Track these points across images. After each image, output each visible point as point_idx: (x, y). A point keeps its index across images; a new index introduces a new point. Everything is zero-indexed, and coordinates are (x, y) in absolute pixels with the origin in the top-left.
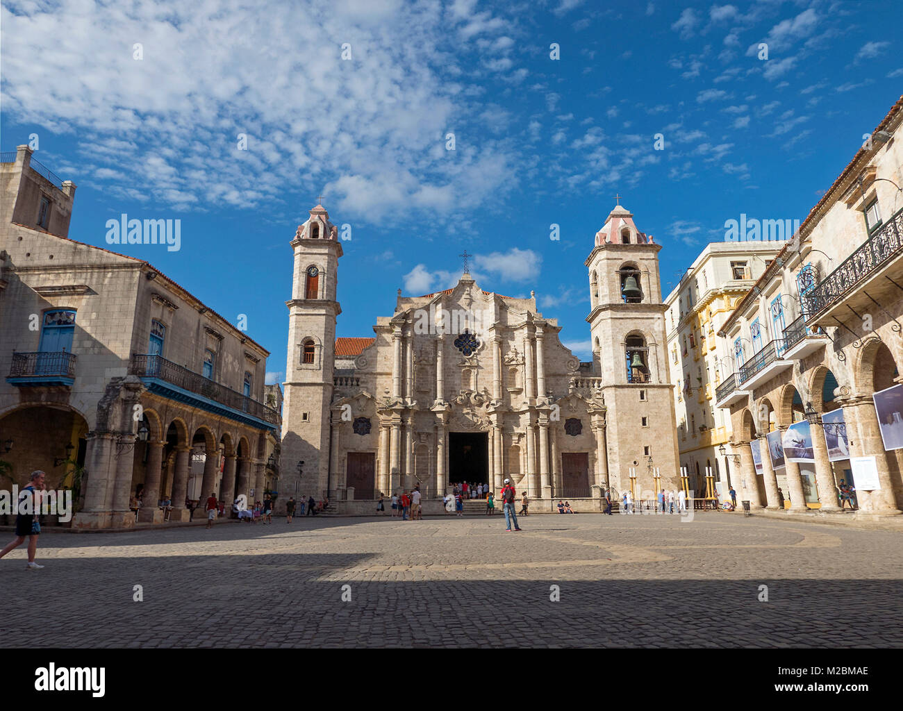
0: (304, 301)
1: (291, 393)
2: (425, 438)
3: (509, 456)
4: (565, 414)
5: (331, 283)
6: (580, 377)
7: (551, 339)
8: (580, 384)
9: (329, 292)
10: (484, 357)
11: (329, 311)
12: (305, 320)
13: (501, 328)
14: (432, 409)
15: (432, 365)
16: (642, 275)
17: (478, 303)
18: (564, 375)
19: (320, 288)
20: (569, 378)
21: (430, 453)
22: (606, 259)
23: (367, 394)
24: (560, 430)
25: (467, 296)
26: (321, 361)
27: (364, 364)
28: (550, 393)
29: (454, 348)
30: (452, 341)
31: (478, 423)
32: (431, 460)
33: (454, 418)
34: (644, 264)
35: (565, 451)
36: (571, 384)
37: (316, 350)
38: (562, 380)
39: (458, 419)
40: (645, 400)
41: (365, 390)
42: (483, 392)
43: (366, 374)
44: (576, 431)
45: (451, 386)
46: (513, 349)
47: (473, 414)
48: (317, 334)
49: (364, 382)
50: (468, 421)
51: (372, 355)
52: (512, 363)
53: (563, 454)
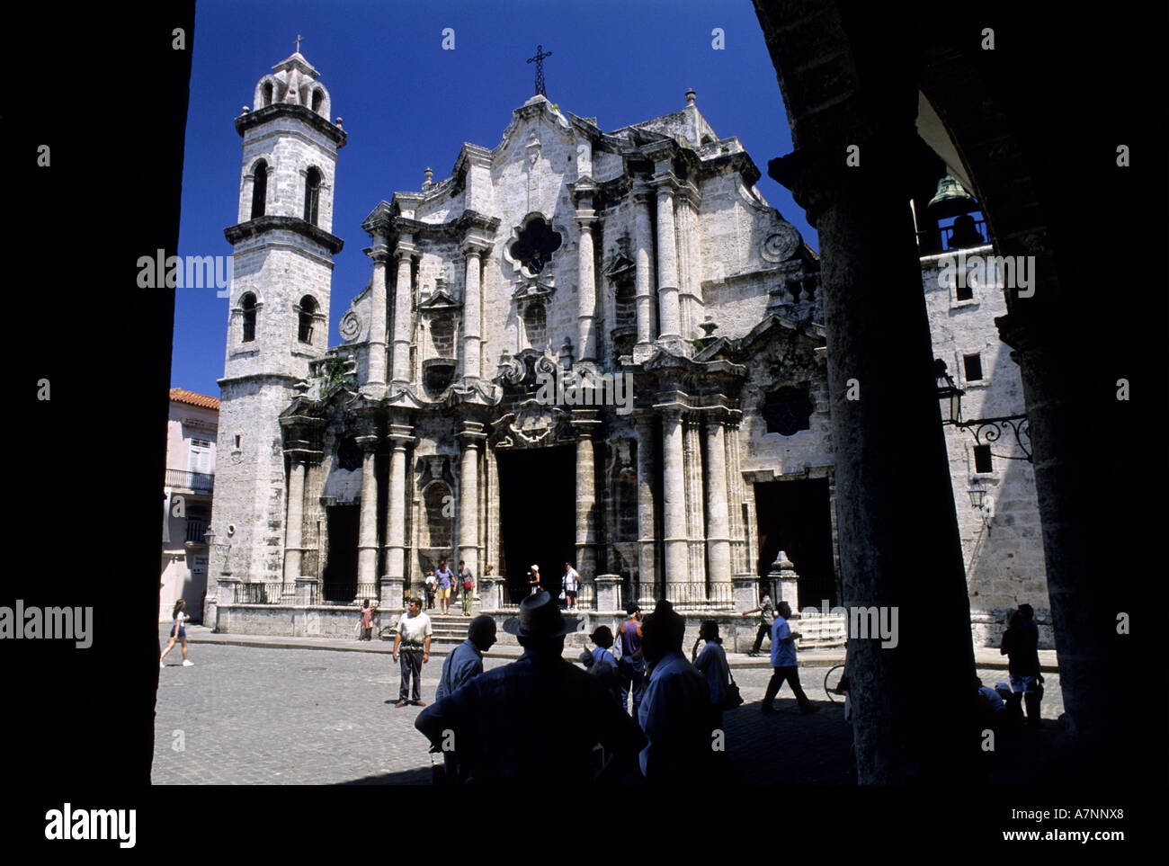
2: (440, 468)
3: (618, 498)
4: (761, 378)
5: (288, 185)
6: (800, 273)
7: (720, 192)
8: (803, 294)
9: (283, 202)
10: (570, 271)
11: (281, 239)
12: (245, 263)
13: (592, 192)
14: (447, 401)
15: (459, 307)
17: (558, 150)
18: (756, 277)
19: (267, 200)
20: (770, 282)
21: (454, 500)
23: (350, 387)
24: (748, 423)
25: (531, 143)
26: (264, 334)
27: (354, 329)
28: (709, 329)
29: (507, 263)
30: (504, 247)
31: (553, 424)
32: (455, 516)
33: (503, 418)
35: (761, 478)
36: (773, 296)
37: (257, 314)
38: (753, 292)
39: (512, 419)
40: (976, 298)
41: (352, 380)
42: (564, 350)
43: (355, 348)
44: (795, 423)
45: (501, 348)
46: (621, 234)
47: (541, 404)
48: (259, 284)
49: (351, 365)
50: (532, 421)
51: (368, 309)
52: (620, 271)
53: (757, 485)
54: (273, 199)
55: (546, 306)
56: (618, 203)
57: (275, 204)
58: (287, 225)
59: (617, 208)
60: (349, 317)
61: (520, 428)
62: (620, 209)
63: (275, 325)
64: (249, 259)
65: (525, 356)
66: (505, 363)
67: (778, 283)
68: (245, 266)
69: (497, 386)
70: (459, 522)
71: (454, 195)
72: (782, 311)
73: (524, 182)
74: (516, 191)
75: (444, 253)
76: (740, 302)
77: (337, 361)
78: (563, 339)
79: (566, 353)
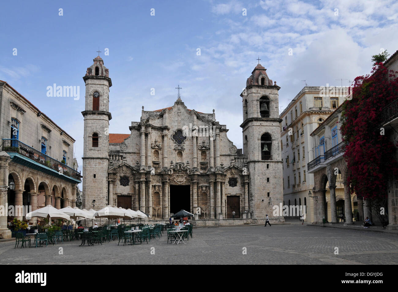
2: (158, 188)
3: (201, 197)
4: (229, 176)
5: (106, 102)
6: (237, 156)
7: (222, 136)
8: (237, 160)
11: (105, 118)
14: (161, 172)
15: (161, 149)
16: (270, 103)
17: (185, 115)
18: (229, 155)
19: (100, 105)
20: (231, 157)
21: (160, 196)
22: (252, 93)
23: (127, 164)
24: (226, 184)
25: (179, 111)
26: (102, 146)
27: (125, 148)
28: (222, 165)
29: (172, 140)
30: (171, 135)
31: (185, 180)
32: (161, 200)
33: (173, 178)
34: (271, 97)
35: (228, 195)
36: (232, 160)
37: (99, 139)
38: (228, 158)
39: (174, 178)
40: (269, 169)
41: (126, 162)
42: (187, 164)
43: (126, 153)
44: (234, 185)
45: (171, 161)
46: (203, 141)
47: (182, 176)
48: (99, 130)
49: (125, 158)
50: (180, 179)
51: (129, 143)
52: (203, 149)
53: (227, 196)
54: (102, 105)
55: (183, 152)
57: (103, 107)
58: (108, 114)
60: (123, 144)
61: (177, 180)
65: (179, 164)
66: (172, 164)
67: (233, 158)
68: (93, 123)
69: (172, 170)
70: (163, 201)
71: (158, 119)
72: (234, 164)
73: (177, 121)
74: (174, 122)
75: (156, 134)
76: (226, 160)
77: (119, 155)
78: (187, 161)
79: (188, 165)
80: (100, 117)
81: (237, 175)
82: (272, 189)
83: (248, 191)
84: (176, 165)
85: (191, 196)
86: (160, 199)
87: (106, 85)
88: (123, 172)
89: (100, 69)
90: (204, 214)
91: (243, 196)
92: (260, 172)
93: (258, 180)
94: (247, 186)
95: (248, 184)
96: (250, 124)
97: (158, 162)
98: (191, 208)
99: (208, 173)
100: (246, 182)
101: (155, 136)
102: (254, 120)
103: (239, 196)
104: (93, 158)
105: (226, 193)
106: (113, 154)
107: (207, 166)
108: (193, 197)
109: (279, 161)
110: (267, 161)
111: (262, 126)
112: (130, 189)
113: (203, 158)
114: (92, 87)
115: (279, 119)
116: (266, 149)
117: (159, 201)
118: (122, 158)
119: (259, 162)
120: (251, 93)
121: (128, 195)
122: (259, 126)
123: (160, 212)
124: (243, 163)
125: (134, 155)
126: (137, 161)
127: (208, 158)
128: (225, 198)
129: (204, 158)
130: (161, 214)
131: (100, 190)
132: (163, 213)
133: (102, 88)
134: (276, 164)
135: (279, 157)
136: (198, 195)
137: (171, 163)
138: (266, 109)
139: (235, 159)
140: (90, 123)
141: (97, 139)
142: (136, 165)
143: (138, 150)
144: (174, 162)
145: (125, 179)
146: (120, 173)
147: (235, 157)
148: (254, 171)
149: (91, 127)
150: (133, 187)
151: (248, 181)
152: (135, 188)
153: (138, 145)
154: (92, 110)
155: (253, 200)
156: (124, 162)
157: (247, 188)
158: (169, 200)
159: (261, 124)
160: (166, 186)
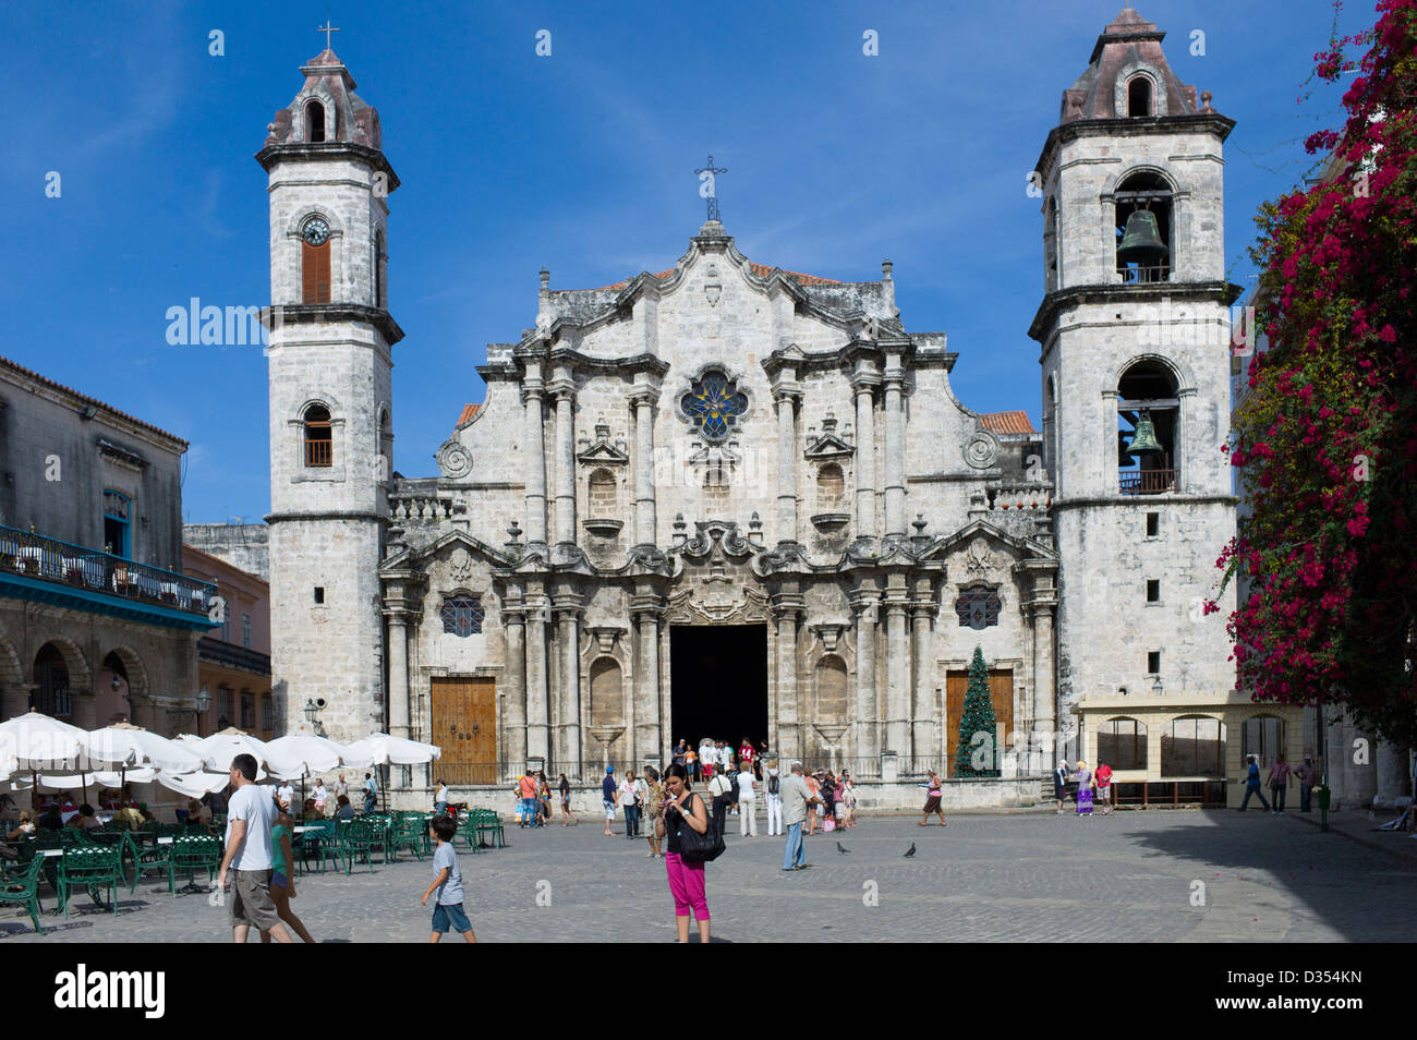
0: (298, 307)
1: (281, 540)
2: (611, 641)
3: (817, 680)
5: (363, 260)
6: (1000, 482)
7: (928, 387)
8: (999, 500)
9: (358, 283)
10: (757, 440)
11: (360, 334)
12: (304, 358)
13: (797, 362)
14: (623, 570)
15: (625, 463)
16: (1176, 205)
17: (742, 299)
18: (960, 478)
19: (334, 275)
20: (971, 486)
21: (623, 676)
22: (1077, 163)
23: (467, 537)
24: (945, 617)
25: (713, 281)
26: (349, 460)
27: (460, 464)
28: (920, 526)
29: (680, 417)
30: (676, 397)
31: (742, 603)
32: (629, 693)
33: (682, 592)
34: (1182, 173)
35: (955, 667)
36: (974, 500)
37: (334, 433)
38: (955, 492)
39: (691, 593)
40: (1160, 536)
41: (463, 527)
42: (752, 525)
43: (465, 488)
44: (984, 619)
45: (675, 515)
46: (828, 414)
47: (729, 582)
48: (333, 392)
49: (462, 510)
50: (716, 598)
51: (480, 442)
52: (824, 452)
53: (950, 674)
54: (345, 277)
56: (823, 377)
57: (348, 284)
58: (370, 318)
59: (820, 382)
60: (452, 448)
61: (702, 603)
62: (823, 385)
63: (362, 450)
64: (311, 355)
65: (711, 528)
66: (680, 531)
67: (979, 488)
68: (305, 363)
69: (677, 557)
70: (634, 700)
71: (610, 321)
72: (983, 517)
73: (700, 326)
74: (689, 335)
75: (602, 395)
76: (942, 502)
77: (433, 500)
78: (750, 513)
79: (755, 530)
80: (336, 333)
81: (998, 569)
82: (1174, 634)
83: (1049, 648)
84: (697, 535)
85: (770, 674)
86: (620, 689)
87: (359, 185)
88: (457, 572)
89: (326, 112)
90: (833, 755)
91: (1028, 669)
92: (1112, 552)
93: (1098, 592)
94: (1044, 623)
95: (1055, 612)
96: (1065, 320)
97: (611, 522)
98: (771, 728)
99: (848, 566)
100: (1040, 607)
101: (596, 405)
102: (1081, 298)
103: (1009, 672)
104: (312, 517)
105: (942, 658)
106: (408, 495)
107: (846, 535)
108: (776, 678)
109: (1215, 495)
110: (1149, 497)
111: (1125, 324)
112: (489, 647)
113: (830, 498)
114: (297, 197)
115: (1217, 284)
116: (1146, 439)
117: (620, 699)
118: (451, 512)
119: (1103, 503)
120: (1070, 165)
121: (480, 674)
122: (1110, 325)
123: (624, 749)
124: (1029, 513)
125: (502, 496)
126: (515, 524)
127: (849, 494)
128: (933, 679)
129: (835, 496)
130: (629, 758)
131: (344, 655)
132: (635, 753)
133: (340, 197)
134: (1200, 509)
135: (1213, 475)
136: (799, 666)
137: (676, 526)
138: (1152, 238)
139: (992, 495)
140: (294, 359)
141: (327, 433)
142: (509, 538)
143: (518, 471)
144: (689, 520)
145: (463, 605)
146: (441, 578)
147: (992, 484)
148: (1076, 549)
149: (296, 379)
150: (498, 640)
151: (1051, 599)
152: (507, 641)
153: (519, 448)
154: (299, 301)
155: (1071, 691)
156: (456, 526)
157: (1044, 634)
158: (667, 694)
159: (1118, 316)
160: (648, 632)
